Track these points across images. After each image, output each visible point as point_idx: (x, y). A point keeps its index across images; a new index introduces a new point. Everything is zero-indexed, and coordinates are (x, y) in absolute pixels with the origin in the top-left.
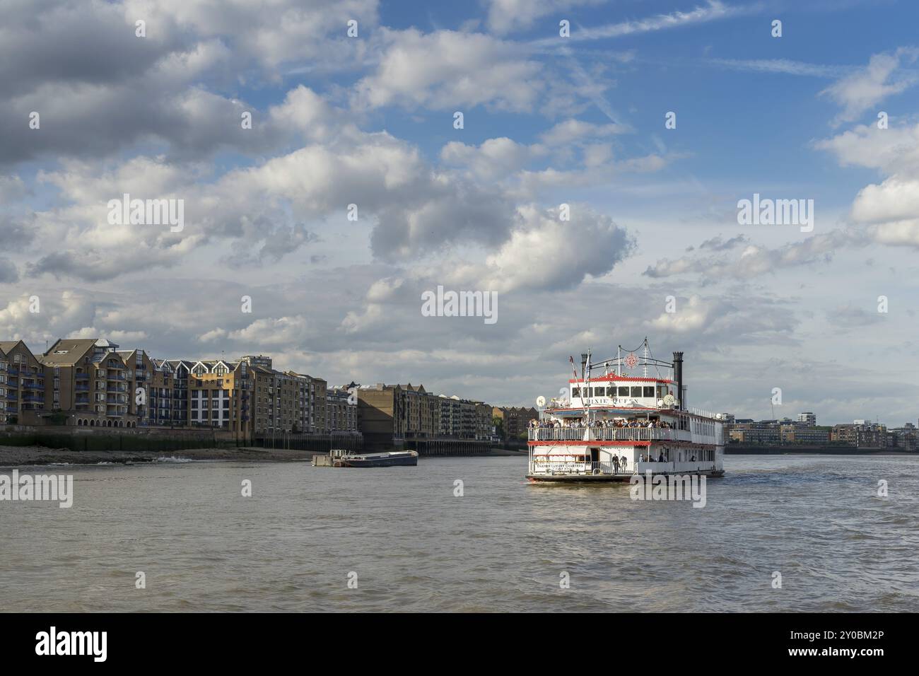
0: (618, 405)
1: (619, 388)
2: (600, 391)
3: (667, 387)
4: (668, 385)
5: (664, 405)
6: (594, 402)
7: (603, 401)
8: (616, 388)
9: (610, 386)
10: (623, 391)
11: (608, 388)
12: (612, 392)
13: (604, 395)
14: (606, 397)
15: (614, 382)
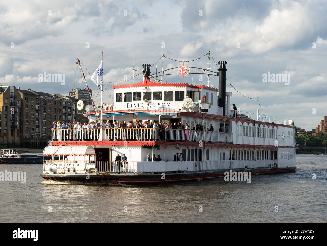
0: (152, 108)
1: (154, 93)
2: (138, 96)
3: (200, 92)
4: (201, 90)
5: (184, 108)
6: (133, 106)
7: (140, 105)
8: (151, 93)
9: (145, 91)
10: (157, 96)
11: (144, 93)
12: (147, 96)
13: (141, 100)
14: (142, 101)
15: (149, 87)
